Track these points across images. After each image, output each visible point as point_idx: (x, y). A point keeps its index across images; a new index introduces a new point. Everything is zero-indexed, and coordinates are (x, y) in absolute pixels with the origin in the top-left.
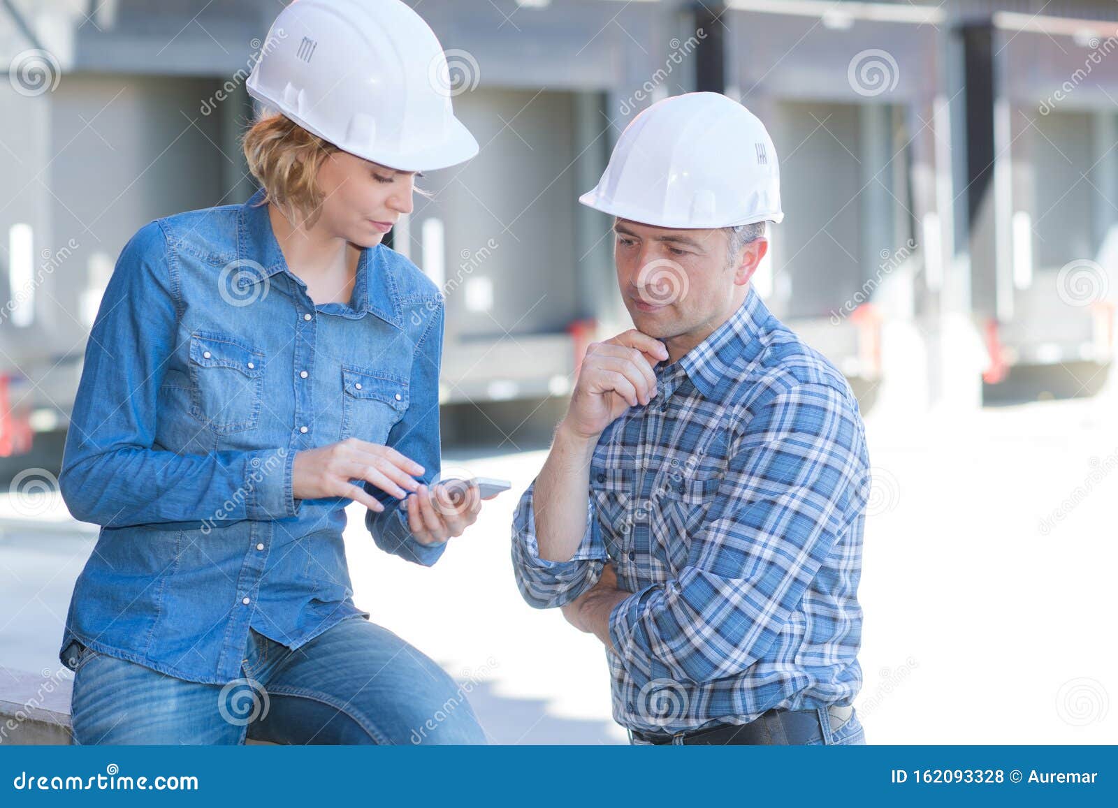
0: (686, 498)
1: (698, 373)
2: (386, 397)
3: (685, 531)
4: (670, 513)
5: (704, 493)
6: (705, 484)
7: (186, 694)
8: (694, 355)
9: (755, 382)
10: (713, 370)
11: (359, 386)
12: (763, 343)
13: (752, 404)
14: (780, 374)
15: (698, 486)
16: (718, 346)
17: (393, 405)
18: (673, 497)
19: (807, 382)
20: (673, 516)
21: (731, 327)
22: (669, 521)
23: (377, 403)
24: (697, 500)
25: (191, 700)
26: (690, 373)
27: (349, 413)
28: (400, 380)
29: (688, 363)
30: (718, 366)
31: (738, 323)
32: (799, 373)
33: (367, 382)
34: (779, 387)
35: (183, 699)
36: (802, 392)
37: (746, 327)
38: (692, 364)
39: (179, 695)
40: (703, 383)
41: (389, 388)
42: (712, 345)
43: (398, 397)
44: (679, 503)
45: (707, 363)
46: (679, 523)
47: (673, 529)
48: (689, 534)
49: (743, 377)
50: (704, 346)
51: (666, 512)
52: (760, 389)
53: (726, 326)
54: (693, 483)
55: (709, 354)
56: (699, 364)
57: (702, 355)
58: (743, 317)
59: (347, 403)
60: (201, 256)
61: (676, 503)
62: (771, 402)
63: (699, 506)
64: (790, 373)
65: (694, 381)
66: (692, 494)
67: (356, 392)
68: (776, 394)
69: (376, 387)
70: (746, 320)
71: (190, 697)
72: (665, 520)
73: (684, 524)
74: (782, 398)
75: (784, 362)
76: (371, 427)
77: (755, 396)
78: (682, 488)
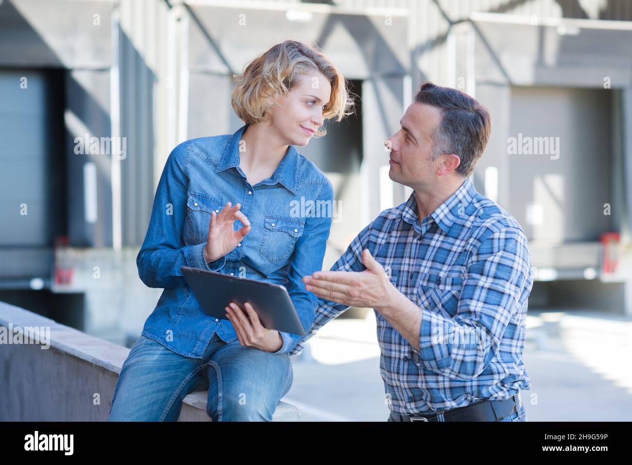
0: (441, 287)
1: (441, 221)
2: (289, 231)
3: (441, 305)
4: (431, 295)
5: (452, 285)
6: (453, 279)
7: (165, 354)
8: (438, 211)
9: (479, 227)
10: (449, 219)
11: (273, 225)
12: (477, 207)
13: (480, 237)
14: (493, 222)
15: (449, 281)
16: (451, 206)
17: (292, 235)
18: (432, 287)
19: (508, 227)
20: (432, 296)
21: (457, 196)
22: (430, 299)
23: (283, 233)
24: (448, 288)
25: (165, 357)
26: (437, 221)
27: (266, 237)
28: (299, 222)
29: (436, 216)
30: (451, 217)
31: (460, 194)
32: (503, 222)
33: (280, 222)
34: (494, 229)
35: (163, 356)
36: (507, 232)
37: (464, 197)
38: (438, 216)
39: (161, 354)
40: (444, 226)
41: (291, 226)
42: (447, 206)
43: (296, 231)
44: (436, 290)
45: (446, 216)
46: (437, 300)
47: (432, 303)
48: (443, 306)
49: (468, 224)
50: (443, 206)
51: (428, 294)
52: (483, 229)
53: (454, 196)
54: (446, 279)
55: (446, 211)
56: (442, 216)
57: (442, 211)
58: (463, 191)
59: (266, 233)
60: (202, 158)
61: (434, 290)
62: (491, 237)
63: (449, 291)
64: (499, 221)
65: (439, 225)
66: (445, 284)
67: (271, 227)
68: (493, 233)
69: (285, 225)
70: (464, 193)
71: (165, 356)
72: (427, 299)
73: (440, 300)
74: (496, 235)
75: (493, 217)
76: (278, 245)
77: (481, 233)
78: (438, 281)
